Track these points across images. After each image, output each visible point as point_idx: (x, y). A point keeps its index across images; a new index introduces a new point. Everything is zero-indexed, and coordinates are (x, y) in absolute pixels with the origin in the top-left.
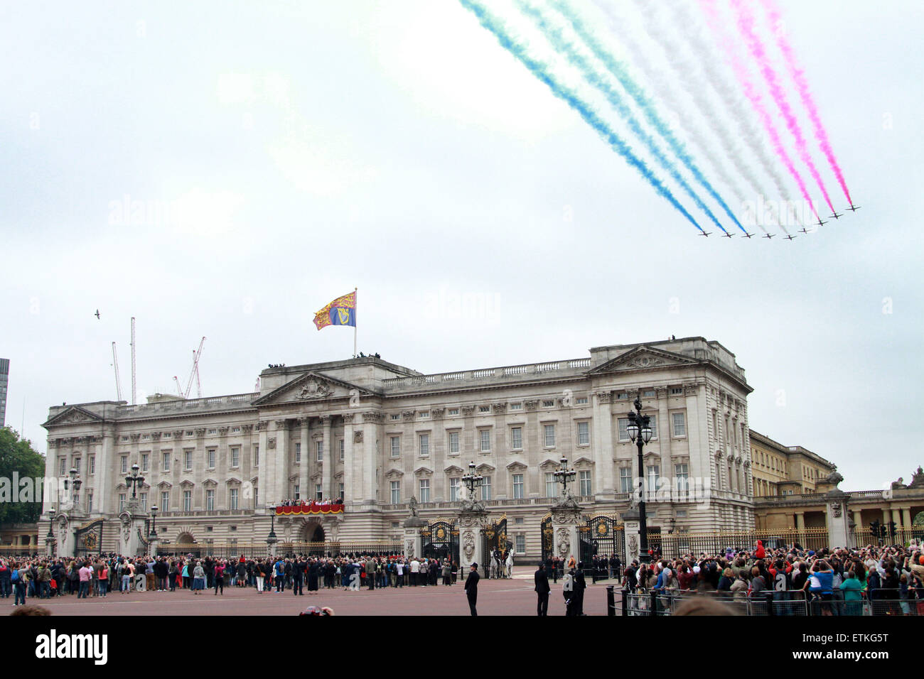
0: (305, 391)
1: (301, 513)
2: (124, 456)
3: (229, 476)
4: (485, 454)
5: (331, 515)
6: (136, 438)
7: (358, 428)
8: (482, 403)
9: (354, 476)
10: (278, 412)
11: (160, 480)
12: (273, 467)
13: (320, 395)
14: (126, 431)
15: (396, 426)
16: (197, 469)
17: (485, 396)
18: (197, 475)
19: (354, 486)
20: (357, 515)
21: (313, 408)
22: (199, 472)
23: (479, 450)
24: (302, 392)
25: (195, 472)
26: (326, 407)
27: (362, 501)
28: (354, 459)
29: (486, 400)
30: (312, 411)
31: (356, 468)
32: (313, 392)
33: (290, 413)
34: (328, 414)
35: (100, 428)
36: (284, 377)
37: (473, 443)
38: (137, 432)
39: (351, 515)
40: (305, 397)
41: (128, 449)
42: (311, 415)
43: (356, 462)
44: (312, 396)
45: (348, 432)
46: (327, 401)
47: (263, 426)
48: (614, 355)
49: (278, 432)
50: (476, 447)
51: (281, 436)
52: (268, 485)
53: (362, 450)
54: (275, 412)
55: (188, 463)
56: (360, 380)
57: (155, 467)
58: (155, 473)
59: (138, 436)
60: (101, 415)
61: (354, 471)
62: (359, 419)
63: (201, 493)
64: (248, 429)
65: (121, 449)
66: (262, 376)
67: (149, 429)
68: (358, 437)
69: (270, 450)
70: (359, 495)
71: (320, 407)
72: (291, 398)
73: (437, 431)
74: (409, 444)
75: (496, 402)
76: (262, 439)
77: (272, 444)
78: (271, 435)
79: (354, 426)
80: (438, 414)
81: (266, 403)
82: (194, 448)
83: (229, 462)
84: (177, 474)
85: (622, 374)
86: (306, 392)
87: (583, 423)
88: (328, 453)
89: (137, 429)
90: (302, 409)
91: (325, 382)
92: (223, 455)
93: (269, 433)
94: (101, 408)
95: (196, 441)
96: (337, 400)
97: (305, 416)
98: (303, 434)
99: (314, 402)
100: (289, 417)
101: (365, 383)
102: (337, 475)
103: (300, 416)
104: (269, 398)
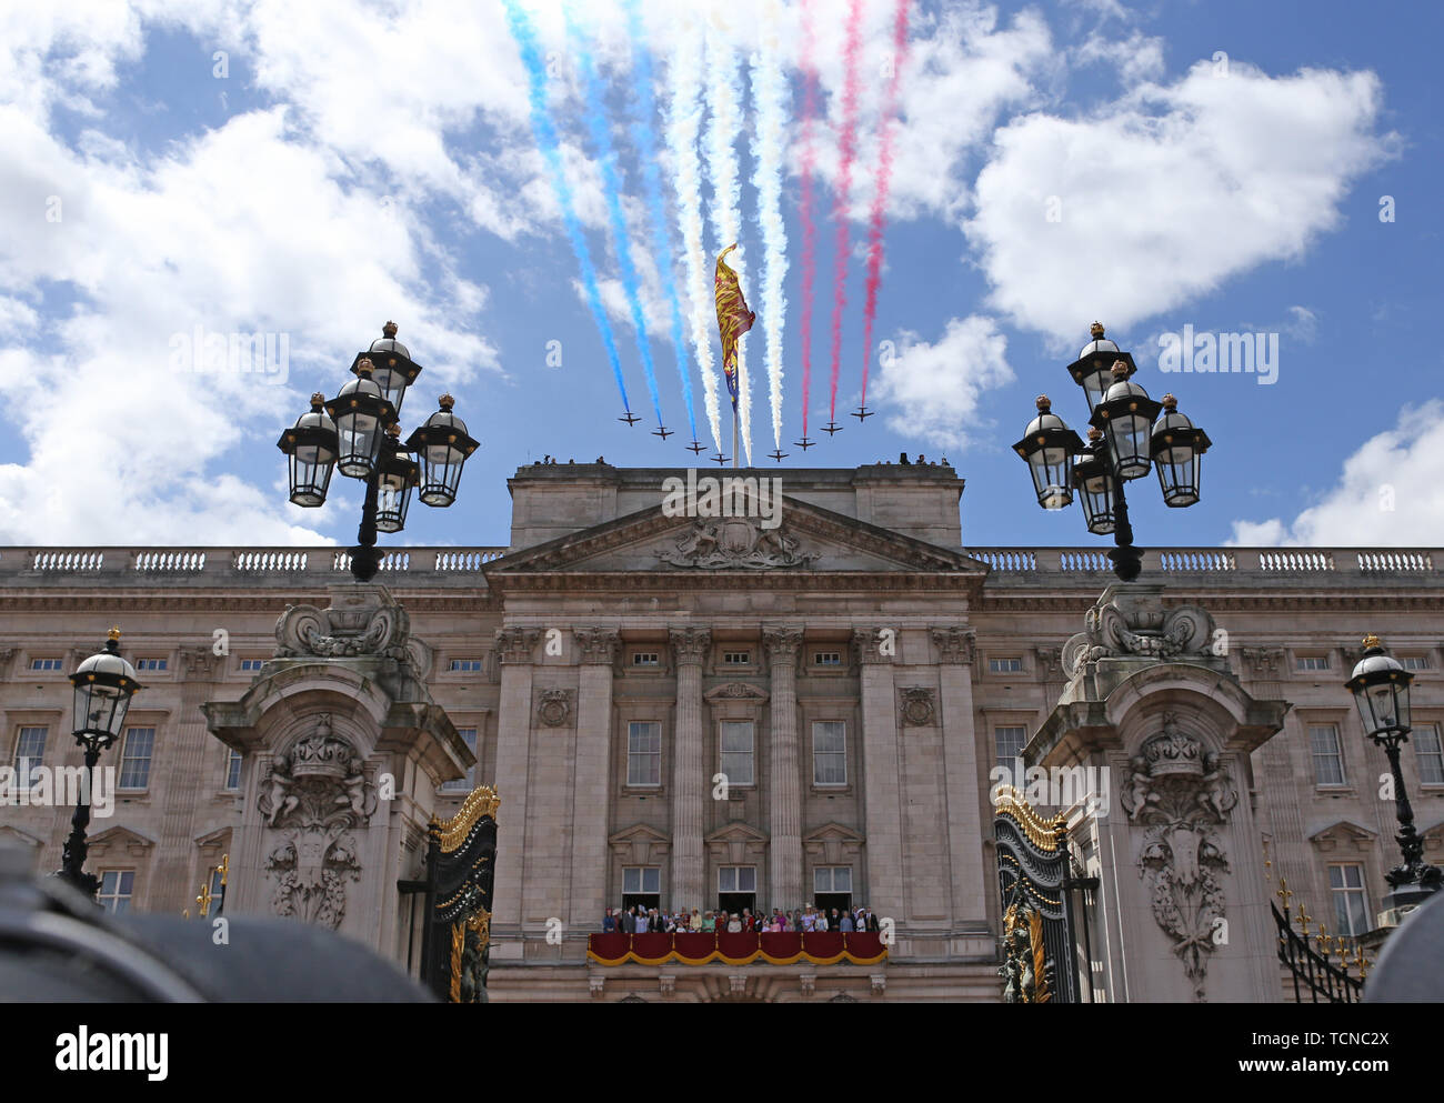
0: (704, 543)
1: (716, 961)
4: (1336, 795)
5: (846, 970)
7: (917, 680)
8: (1306, 642)
9: (906, 838)
10: (588, 606)
12: (560, 791)
13: (767, 561)
15: (1011, 692)
16: (174, 786)
17: (1312, 621)
18: (171, 811)
19: (907, 871)
20: (928, 971)
21: (735, 600)
22: (182, 799)
23: (1313, 780)
24: (692, 547)
26: (788, 601)
27: (946, 925)
28: (904, 778)
29: (1319, 634)
30: (732, 611)
31: (912, 810)
32: (737, 550)
33: (637, 611)
34: (796, 624)
36: (612, 492)
37: (1289, 757)
39: (914, 972)
40: (703, 561)
42: (723, 623)
43: (913, 789)
44: (737, 562)
45: (878, 689)
46: (793, 583)
47: (520, 646)
49: (586, 672)
50: (1301, 772)
51: (596, 682)
52: (534, 853)
53: (941, 752)
54: (573, 605)
56: (916, 527)
61: (906, 821)
63: (186, 879)
66: (514, 484)
68: (918, 707)
69: (545, 735)
70: (930, 902)
71: (763, 598)
76: (515, 688)
77: (555, 710)
79: (899, 672)
82: (167, 714)
86: (707, 546)
88: (793, 754)
90: (687, 598)
93: (541, 674)
95: (179, 689)
96: (836, 582)
97: (703, 625)
98: (689, 682)
99: (745, 584)
100: (634, 623)
101: (937, 538)
102: (809, 835)
103: (680, 620)
104: (556, 554)
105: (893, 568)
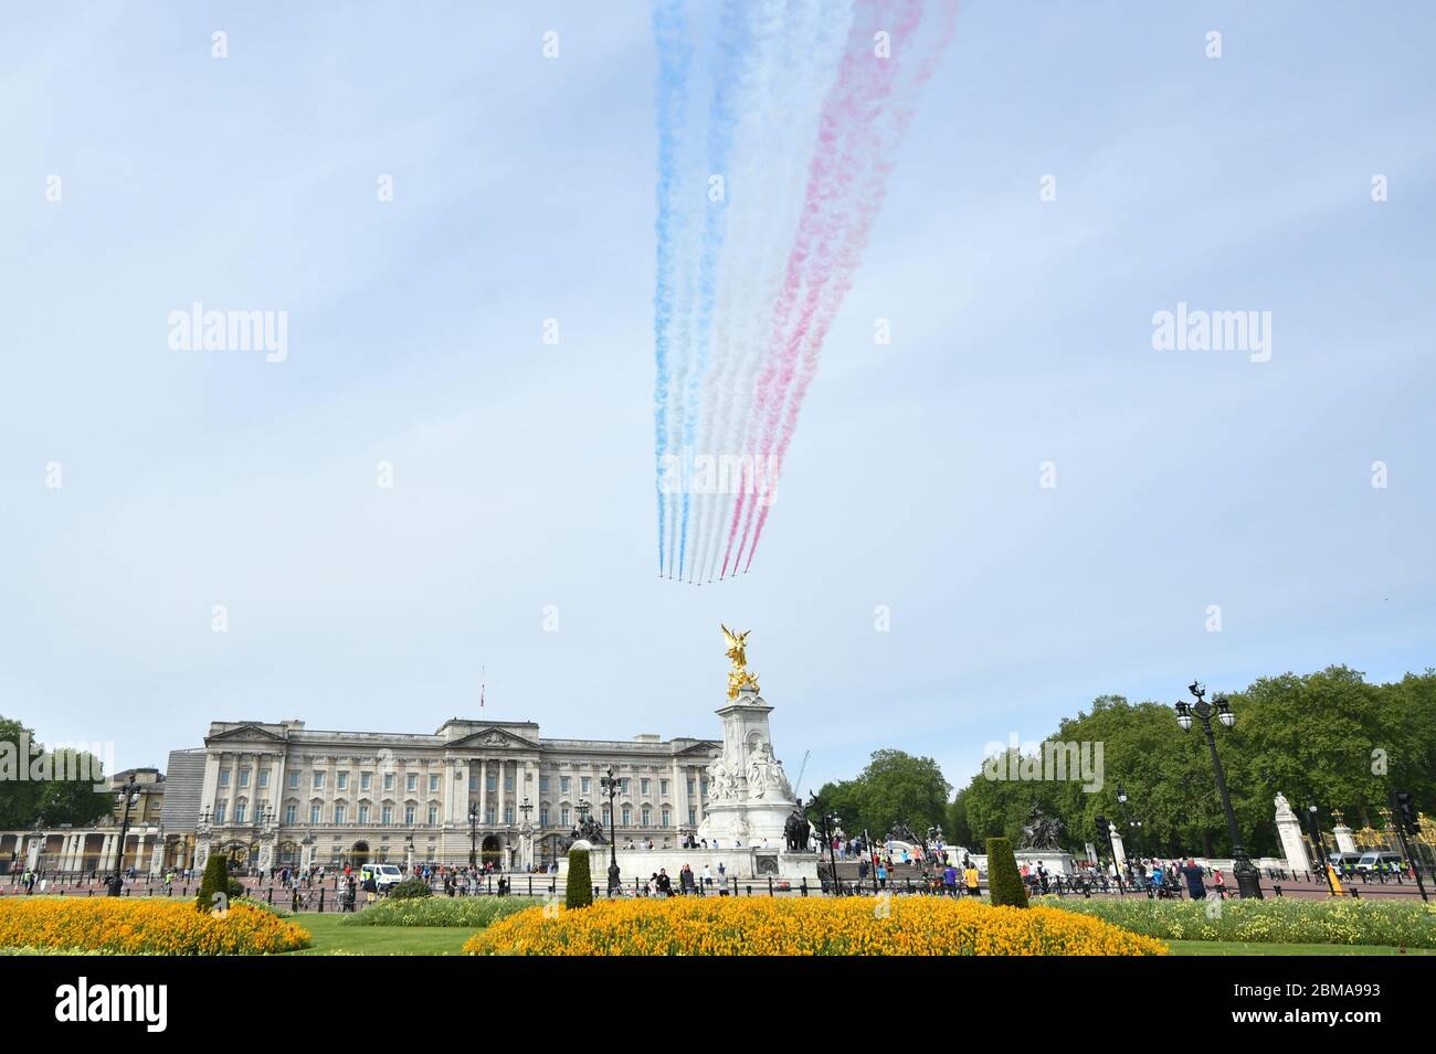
2: (296, 773)
3: (407, 797)
6: (308, 760)
7: (528, 771)
8: (604, 763)
10: (466, 753)
11: (336, 797)
12: (459, 793)
13: (500, 744)
14: (300, 752)
15: (546, 771)
16: (375, 789)
17: (606, 758)
18: (375, 794)
21: (493, 753)
22: (377, 792)
24: (485, 741)
25: (373, 791)
26: (504, 754)
28: (523, 789)
29: (606, 761)
30: (493, 756)
32: (495, 742)
33: (476, 755)
34: (506, 759)
35: (278, 747)
36: (469, 727)
38: (311, 754)
40: (489, 744)
41: (299, 767)
42: (492, 758)
44: (494, 745)
45: (520, 773)
46: (507, 750)
47: (452, 762)
48: (689, 745)
49: (464, 767)
51: (466, 771)
52: (455, 806)
53: (530, 786)
54: (461, 753)
55: (364, 785)
56: (529, 738)
57: (330, 784)
58: (331, 790)
59: (312, 758)
60: (281, 736)
62: (530, 764)
63: (379, 809)
64: (425, 762)
65: (292, 767)
66: (448, 725)
67: (325, 752)
68: (529, 777)
69: (456, 780)
71: (500, 752)
72: (475, 744)
73: (576, 778)
74: (556, 784)
75: (613, 763)
76: (449, 771)
77: (459, 776)
78: (458, 770)
79: (524, 769)
80: (576, 767)
81: (456, 746)
82: (371, 772)
83: (406, 787)
84: (354, 792)
85: (693, 756)
86: (489, 741)
87: (664, 782)
88: (504, 785)
89: (311, 752)
90: (484, 752)
91: (506, 736)
92: (401, 780)
93: (455, 768)
94: (280, 730)
95: (374, 766)
96: (514, 750)
97: (488, 758)
98: (483, 770)
99: (497, 750)
100: (474, 757)
101: (534, 741)
102: (506, 803)
103: (483, 757)
104: (459, 742)
105: (526, 747)
